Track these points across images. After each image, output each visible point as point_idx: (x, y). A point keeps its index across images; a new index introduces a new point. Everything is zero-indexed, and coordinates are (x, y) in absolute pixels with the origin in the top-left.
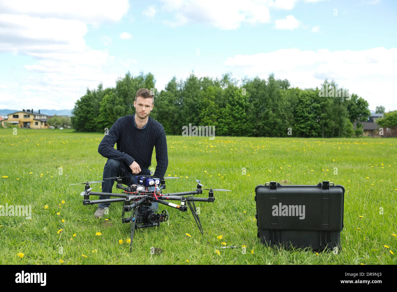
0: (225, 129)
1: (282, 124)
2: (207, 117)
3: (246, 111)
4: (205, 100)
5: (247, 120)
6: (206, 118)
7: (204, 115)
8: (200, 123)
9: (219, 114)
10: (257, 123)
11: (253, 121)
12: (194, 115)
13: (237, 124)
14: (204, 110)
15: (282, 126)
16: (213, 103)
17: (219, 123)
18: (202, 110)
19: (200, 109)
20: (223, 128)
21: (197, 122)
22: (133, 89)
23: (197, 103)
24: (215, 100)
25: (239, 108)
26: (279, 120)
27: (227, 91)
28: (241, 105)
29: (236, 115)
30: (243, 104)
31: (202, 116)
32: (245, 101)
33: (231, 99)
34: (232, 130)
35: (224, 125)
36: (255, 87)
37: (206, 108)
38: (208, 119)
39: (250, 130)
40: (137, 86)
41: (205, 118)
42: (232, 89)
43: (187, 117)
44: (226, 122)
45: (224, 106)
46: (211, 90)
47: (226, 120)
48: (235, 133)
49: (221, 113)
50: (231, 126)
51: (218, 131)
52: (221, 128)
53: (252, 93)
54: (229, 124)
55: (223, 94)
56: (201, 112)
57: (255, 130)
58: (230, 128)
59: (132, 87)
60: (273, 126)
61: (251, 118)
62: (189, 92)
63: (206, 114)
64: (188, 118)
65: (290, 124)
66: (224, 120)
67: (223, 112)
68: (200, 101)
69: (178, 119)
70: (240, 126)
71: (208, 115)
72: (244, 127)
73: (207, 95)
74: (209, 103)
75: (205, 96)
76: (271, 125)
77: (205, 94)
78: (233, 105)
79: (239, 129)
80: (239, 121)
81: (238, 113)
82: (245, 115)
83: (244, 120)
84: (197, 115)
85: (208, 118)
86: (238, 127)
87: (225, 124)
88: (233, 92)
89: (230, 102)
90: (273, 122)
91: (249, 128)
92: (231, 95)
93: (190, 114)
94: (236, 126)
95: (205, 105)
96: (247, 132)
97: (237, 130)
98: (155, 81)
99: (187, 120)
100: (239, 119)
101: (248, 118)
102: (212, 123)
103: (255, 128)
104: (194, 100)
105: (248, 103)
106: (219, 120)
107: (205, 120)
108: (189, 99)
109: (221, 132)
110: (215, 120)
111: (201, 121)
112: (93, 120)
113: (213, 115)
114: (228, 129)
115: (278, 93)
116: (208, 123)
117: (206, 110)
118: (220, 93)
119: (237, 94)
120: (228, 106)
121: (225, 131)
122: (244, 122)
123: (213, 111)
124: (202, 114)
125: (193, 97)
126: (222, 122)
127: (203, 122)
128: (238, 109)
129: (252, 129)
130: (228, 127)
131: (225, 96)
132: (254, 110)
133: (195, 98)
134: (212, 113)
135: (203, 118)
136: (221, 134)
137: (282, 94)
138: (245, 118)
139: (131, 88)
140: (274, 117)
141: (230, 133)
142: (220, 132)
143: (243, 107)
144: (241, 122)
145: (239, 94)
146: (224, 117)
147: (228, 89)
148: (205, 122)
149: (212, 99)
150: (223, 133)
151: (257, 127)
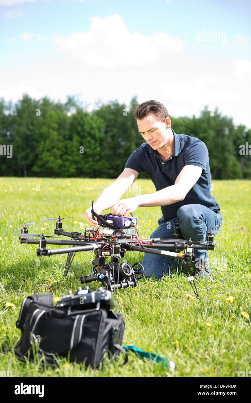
0: (72, 169)
3: (101, 145)
4: (44, 129)
5: (102, 158)
6: (46, 154)
8: (38, 160)
9: (63, 149)
10: (114, 162)
11: (109, 158)
12: (28, 150)
13: (88, 163)
14: (42, 143)
16: (56, 133)
17: (64, 161)
18: (40, 143)
19: (37, 142)
20: (69, 168)
21: (33, 159)
23: (33, 133)
24: (58, 130)
27: (74, 117)
28: (93, 137)
30: (97, 135)
31: (40, 151)
32: (100, 131)
33: (79, 128)
34: (81, 171)
35: (71, 165)
36: (113, 114)
37: (45, 140)
38: (49, 156)
39: (106, 171)
42: (81, 115)
45: (70, 138)
46: (52, 116)
49: (66, 147)
50: (80, 166)
52: (67, 168)
53: (109, 121)
54: (76, 162)
55: (68, 121)
56: (38, 146)
58: (79, 168)
61: (106, 155)
62: (22, 118)
63: (45, 149)
66: (70, 158)
67: (69, 146)
68: (37, 131)
70: (93, 165)
71: (48, 151)
72: (98, 166)
73: (47, 123)
74: (49, 133)
75: (44, 124)
77: (45, 121)
78: (83, 137)
79: (91, 170)
82: (98, 151)
83: (98, 157)
84: (33, 149)
85: (48, 154)
86: (90, 167)
87: (72, 163)
88: (82, 119)
89: (78, 133)
91: (104, 169)
92: (79, 124)
94: (87, 166)
95: (44, 137)
97: (88, 170)
101: (103, 154)
102: (54, 161)
103: (112, 168)
104: (29, 129)
105: (103, 135)
106: (64, 157)
107: (45, 157)
108: (22, 127)
110: (58, 157)
113: (55, 150)
114: (76, 169)
116: (48, 161)
117: (45, 143)
118: (64, 120)
119: (88, 122)
120: (76, 138)
121: (72, 171)
122: (98, 161)
123: (56, 146)
124: (41, 148)
125: (27, 126)
126: (67, 160)
127: (42, 159)
128: (89, 142)
129: (109, 169)
130: (76, 167)
131: (72, 125)
132: (111, 144)
133: (31, 127)
134: (53, 148)
135: (42, 154)
138: (100, 155)
143: (96, 140)
144: (93, 160)
145: (91, 122)
146: (70, 153)
147: (76, 115)
148: (44, 159)
149: (54, 129)
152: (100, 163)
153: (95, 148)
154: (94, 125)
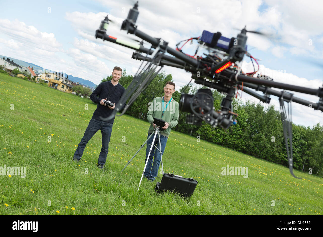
1: (270, 149)
3: (243, 129)
5: (242, 137)
6: (207, 125)
7: (206, 123)
8: (201, 127)
10: (248, 142)
11: (246, 139)
13: (231, 138)
15: (270, 151)
17: (217, 132)
20: (219, 137)
22: (153, 83)
25: (237, 125)
26: (269, 146)
28: (240, 123)
29: (234, 130)
30: (242, 123)
32: (244, 120)
34: (226, 142)
36: (255, 111)
39: (241, 146)
44: (223, 133)
46: (218, 103)
47: (223, 132)
48: (227, 144)
51: (214, 138)
52: (217, 137)
53: (252, 116)
54: (224, 136)
57: (245, 147)
58: (225, 139)
60: (262, 148)
61: (245, 136)
65: (277, 151)
66: (221, 132)
69: (183, 119)
70: (234, 140)
72: (237, 142)
76: (260, 147)
79: (232, 143)
80: (234, 136)
81: (235, 129)
82: (240, 132)
83: (238, 136)
86: (232, 141)
87: (221, 135)
90: (263, 145)
91: (240, 144)
94: (230, 139)
96: (239, 147)
97: (230, 142)
100: (235, 134)
102: (211, 130)
103: (246, 146)
105: (246, 123)
106: (218, 130)
109: (217, 140)
110: (214, 129)
114: (223, 139)
115: (274, 122)
119: (239, 113)
121: (220, 140)
122: (238, 138)
126: (219, 133)
129: (243, 145)
130: (223, 138)
132: (249, 131)
135: (205, 125)
136: (216, 142)
137: (277, 124)
138: (240, 135)
140: (265, 142)
141: (223, 143)
142: (215, 140)
143: (240, 125)
144: (235, 137)
146: (222, 129)
148: (205, 128)
150: (218, 141)
151: (248, 145)
152: (239, 140)
153: (239, 130)
154: (242, 116)
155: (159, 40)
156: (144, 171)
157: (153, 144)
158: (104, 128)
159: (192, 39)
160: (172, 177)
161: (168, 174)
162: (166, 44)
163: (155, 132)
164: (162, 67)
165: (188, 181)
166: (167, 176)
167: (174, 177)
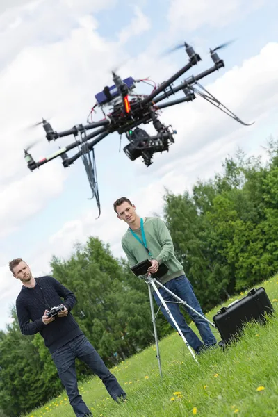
2: (242, 254)
4: (222, 226)
6: (243, 257)
7: (237, 254)
8: (237, 272)
9: (261, 237)
14: (229, 245)
16: (239, 222)
17: (271, 252)
18: (227, 248)
19: (221, 247)
21: (230, 274)
23: (209, 240)
24: (239, 216)
27: (251, 187)
31: (233, 258)
33: (266, 197)
37: (231, 240)
38: (248, 258)
40: (83, 272)
41: (241, 259)
43: (206, 276)
45: (262, 217)
46: (221, 203)
55: (246, 197)
56: (227, 253)
59: (76, 280)
62: (183, 230)
63: (238, 250)
64: (209, 278)
67: (266, 229)
68: (213, 234)
71: (242, 251)
73: (220, 215)
75: (216, 219)
77: (215, 215)
84: (223, 260)
85: (246, 254)
88: (262, 183)
89: (269, 204)
92: (263, 191)
93: (208, 268)
95: (227, 236)
98: (108, 246)
99: (209, 282)
102: (258, 259)
104: (201, 238)
106: (269, 247)
107: (244, 262)
108: (191, 241)
110: (261, 251)
111: (236, 269)
112: (39, 380)
113: (252, 245)
116: (251, 264)
117: (233, 244)
118: (240, 198)
119: (272, 181)
120: (269, 212)
123: (248, 238)
124: (231, 254)
125: (195, 234)
127: (242, 267)
131: (253, 199)
133: (202, 234)
134: (247, 243)
135: (237, 261)
139: (75, 282)
146: (273, 236)
147: (251, 183)
149: (233, 218)
155: (75, 127)
156: (186, 341)
157: (163, 302)
158: (79, 350)
159: (93, 109)
160: (226, 313)
161: (219, 314)
162: (81, 125)
163: (151, 285)
164: (93, 149)
165: (249, 298)
166: (218, 317)
167: (228, 311)
